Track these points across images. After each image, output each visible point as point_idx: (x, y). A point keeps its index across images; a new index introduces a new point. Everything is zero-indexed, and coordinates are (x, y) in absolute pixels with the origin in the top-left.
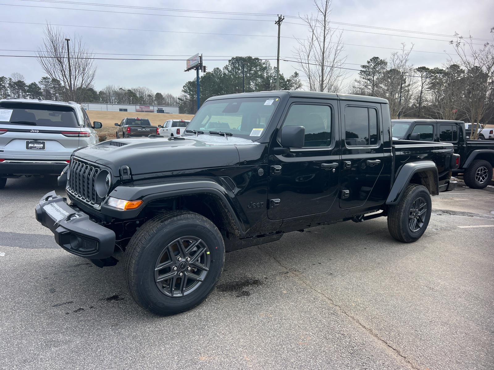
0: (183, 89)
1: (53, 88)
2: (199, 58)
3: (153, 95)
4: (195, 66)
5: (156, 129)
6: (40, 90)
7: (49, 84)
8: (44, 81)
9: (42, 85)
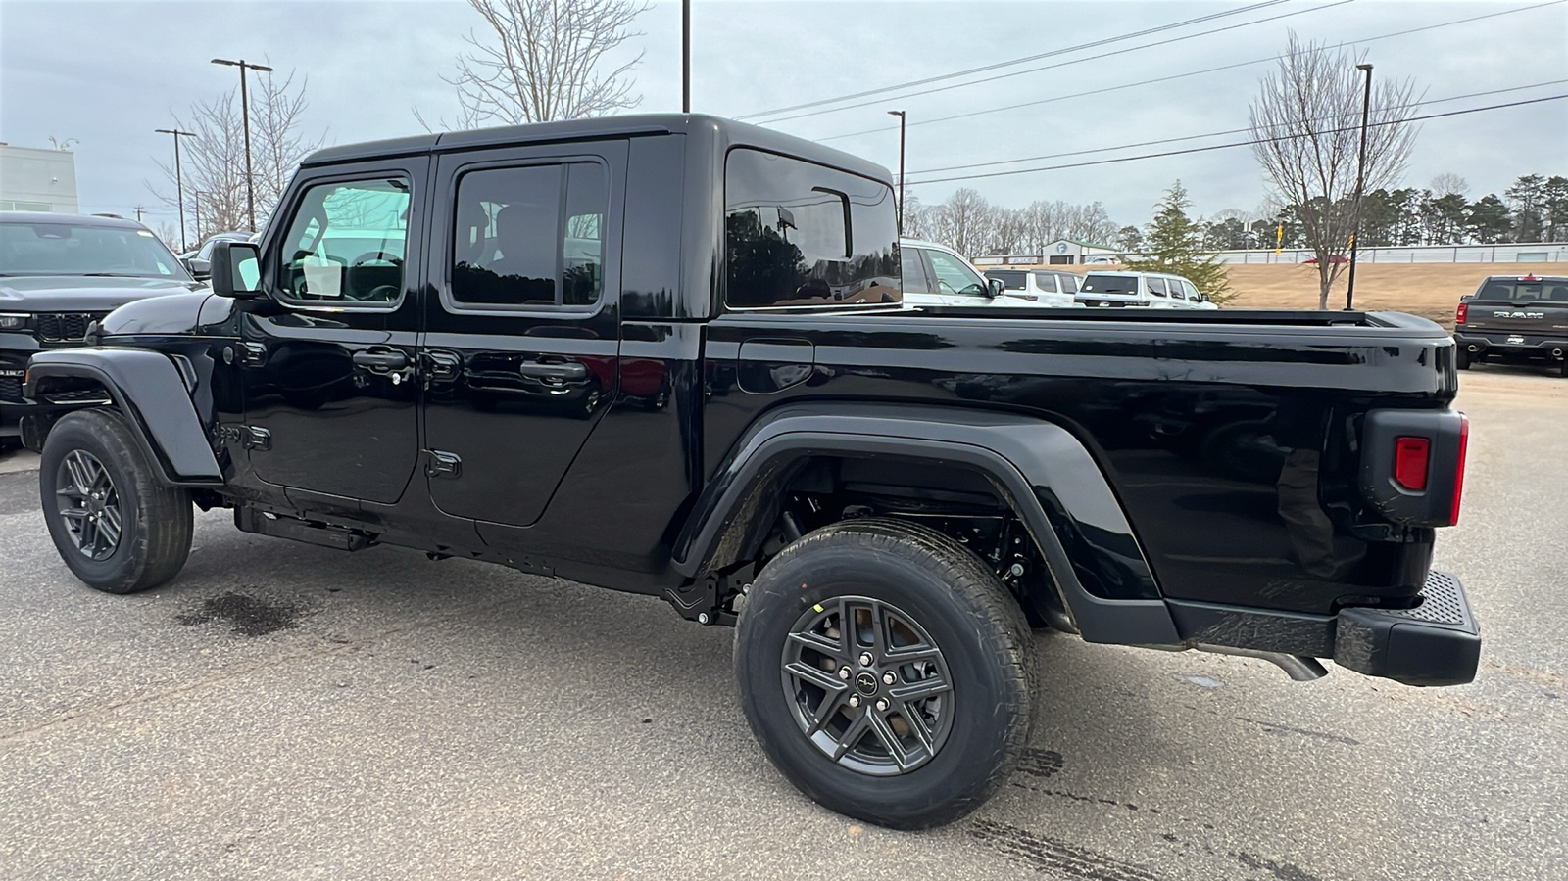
1: (1548, 205)
6: (1506, 216)
7: (1538, 194)
8: (1523, 187)
9: (1515, 202)
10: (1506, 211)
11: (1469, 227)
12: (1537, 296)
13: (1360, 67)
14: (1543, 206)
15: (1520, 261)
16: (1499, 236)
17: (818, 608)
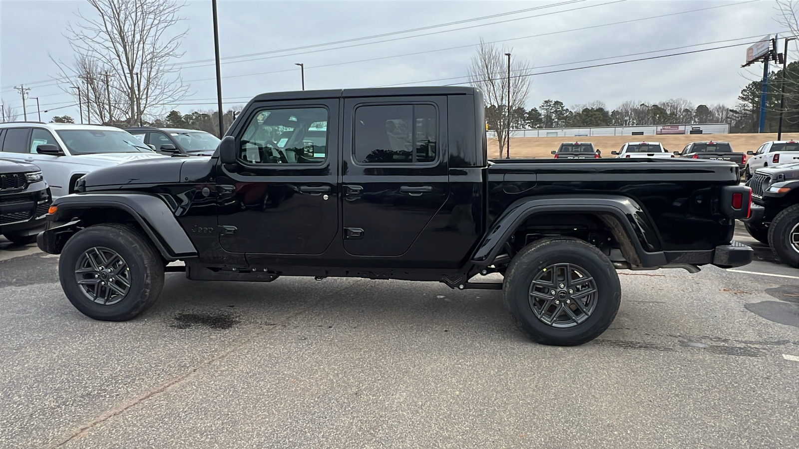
0: (741, 95)
2: (772, 41)
3: (692, 110)
4: (762, 56)
5: (741, 156)
6: (540, 117)
7: (551, 108)
8: (545, 105)
9: (543, 111)
10: (540, 115)
11: (527, 122)
12: (580, 151)
13: (506, 54)
14: (553, 113)
15: (548, 136)
16: (538, 125)
17: (545, 270)
